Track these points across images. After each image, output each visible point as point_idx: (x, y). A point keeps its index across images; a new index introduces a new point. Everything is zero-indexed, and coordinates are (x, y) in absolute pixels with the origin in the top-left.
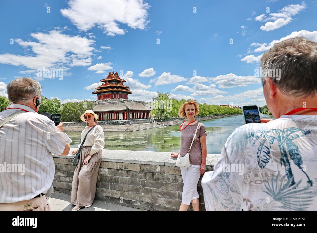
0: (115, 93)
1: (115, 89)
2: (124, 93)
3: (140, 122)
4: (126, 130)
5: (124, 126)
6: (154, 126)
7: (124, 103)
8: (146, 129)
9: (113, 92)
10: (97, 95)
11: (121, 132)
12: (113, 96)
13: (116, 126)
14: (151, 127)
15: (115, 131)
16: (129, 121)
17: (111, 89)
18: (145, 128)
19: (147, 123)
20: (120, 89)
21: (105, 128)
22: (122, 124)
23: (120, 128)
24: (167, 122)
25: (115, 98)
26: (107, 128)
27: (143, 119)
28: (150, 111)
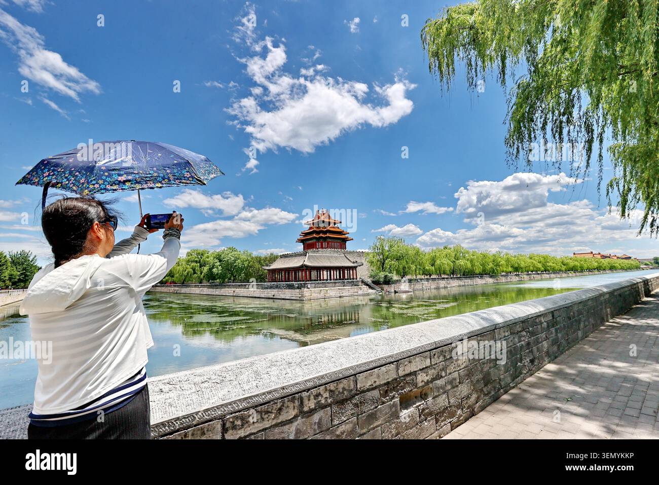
0: (322, 240)
1: (321, 235)
2: (336, 241)
3: (331, 285)
4: (300, 297)
5: (298, 290)
6: (360, 292)
7: (306, 256)
8: (340, 297)
9: (318, 239)
10: (302, 244)
11: (295, 300)
12: (318, 246)
13: (290, 290)
14: (353, 293)
15: (289, 298)
16: (306, 284)
17: (314, 235)
18: (339, 295)
19: (345, 287)
20: (328, 235)
21: (279, 293)
22: (298, 288)
23: (294, 293)
24: (393, 285)
25: (322, 247)
26: (280, 293)
27: (336, 281)
28: (355, 267)
